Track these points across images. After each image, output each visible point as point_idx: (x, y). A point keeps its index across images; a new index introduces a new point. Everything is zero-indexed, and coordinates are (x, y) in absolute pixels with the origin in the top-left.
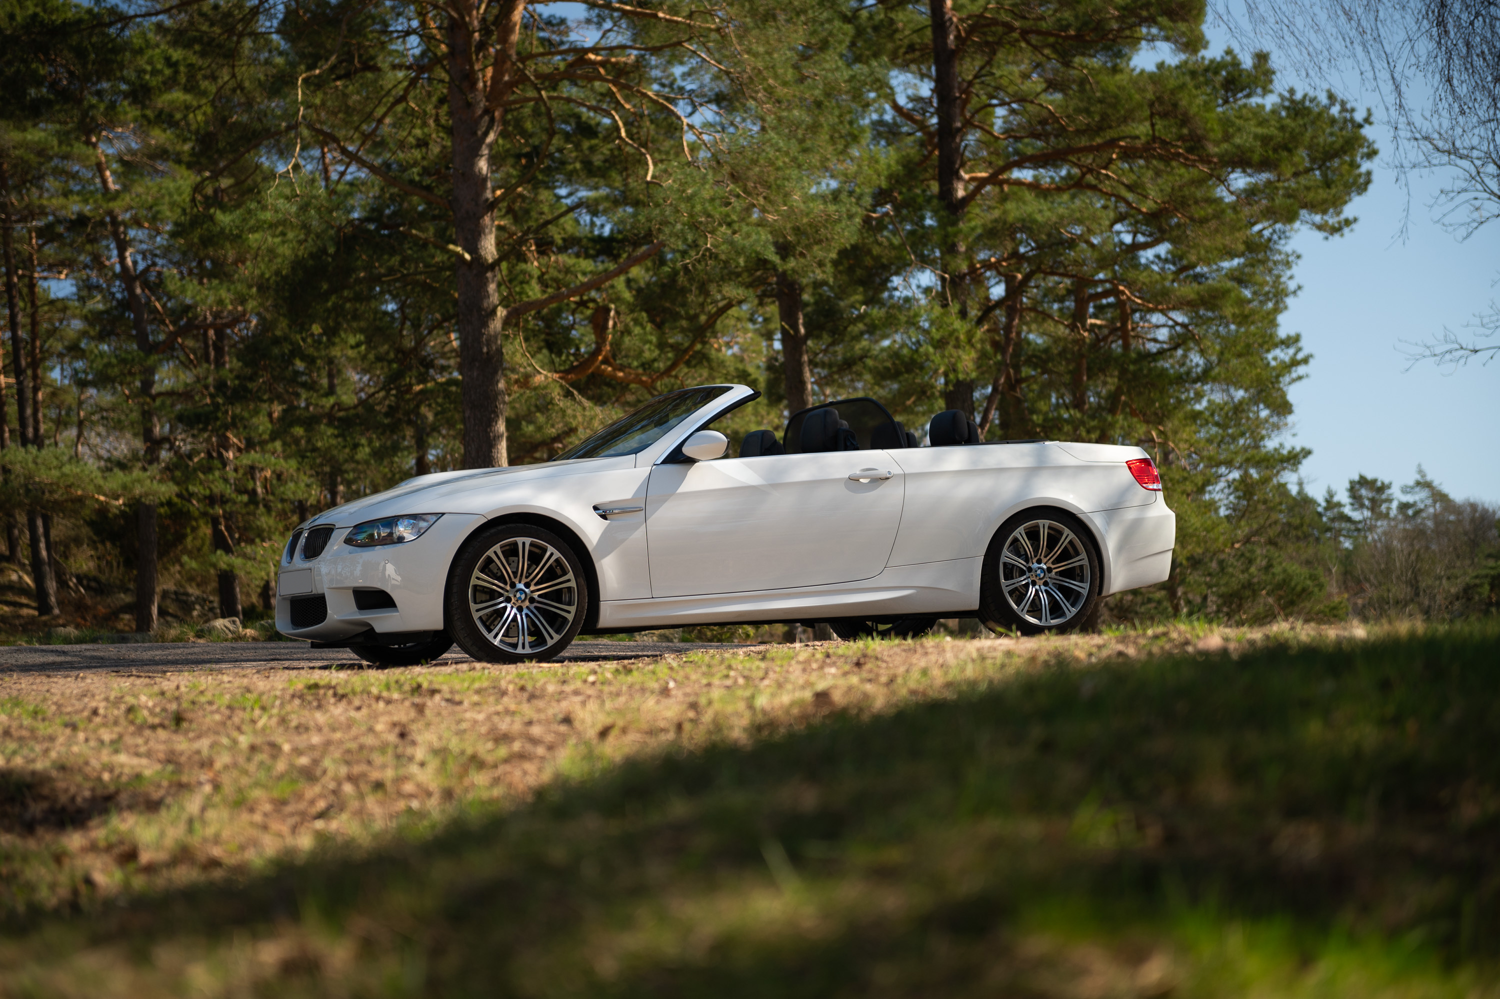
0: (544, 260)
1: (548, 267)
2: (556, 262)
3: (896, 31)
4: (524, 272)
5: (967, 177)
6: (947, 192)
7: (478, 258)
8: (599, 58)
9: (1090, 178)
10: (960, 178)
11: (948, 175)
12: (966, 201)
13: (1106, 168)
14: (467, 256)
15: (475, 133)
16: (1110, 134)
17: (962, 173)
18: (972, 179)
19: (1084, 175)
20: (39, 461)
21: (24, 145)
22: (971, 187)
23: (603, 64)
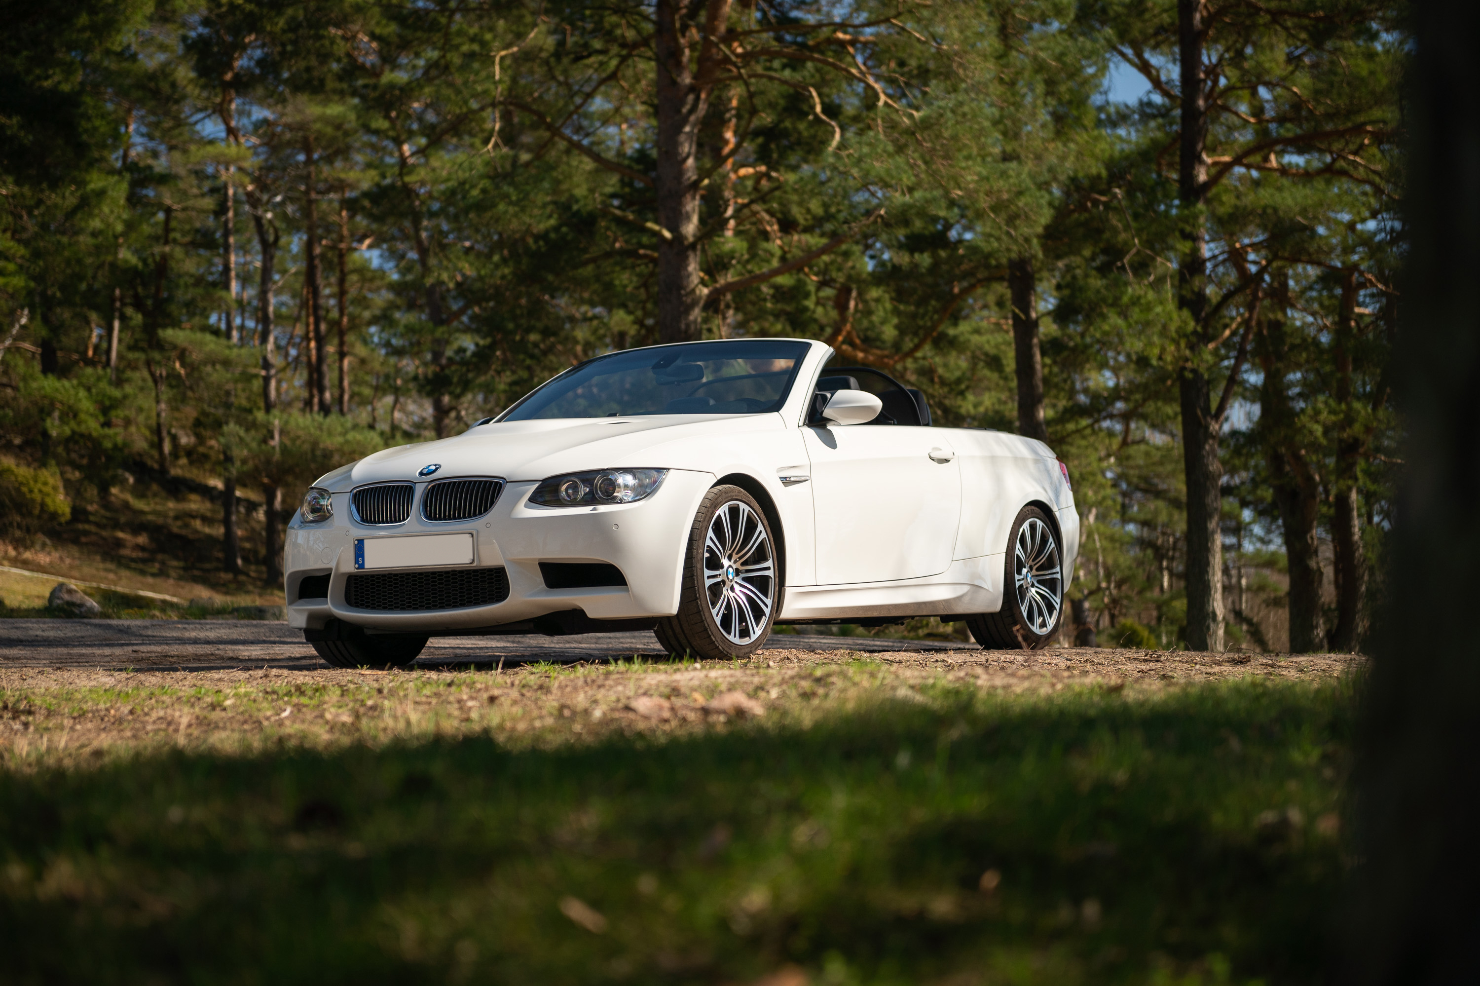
0: (787, 239)
1: (790, 245)
2: (799, 241)
3: (1146, 10)
4: (767, 251)
5: (1209, 160)
6: (1187, 176)
7: (679, 237)
8: (848, 37)
9: (1341, 163)
10: (1201, 162)
11: (1191, 159)
12: (1207, 186)
13: (1355, 153)
14: (667, 234)
15: (679, 111)
16: (1361, 119)
17: (1204, 156)
18: (1215, 164)
19: (1334, 160)
20: (325, 427)
21: (323, 119)
22: (1213, 171)
23: (853, 43)
